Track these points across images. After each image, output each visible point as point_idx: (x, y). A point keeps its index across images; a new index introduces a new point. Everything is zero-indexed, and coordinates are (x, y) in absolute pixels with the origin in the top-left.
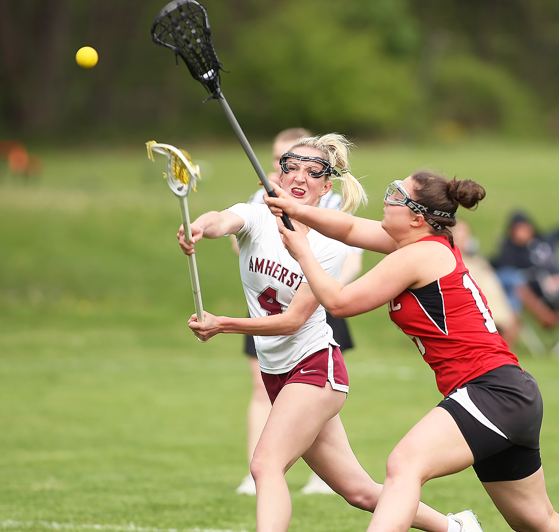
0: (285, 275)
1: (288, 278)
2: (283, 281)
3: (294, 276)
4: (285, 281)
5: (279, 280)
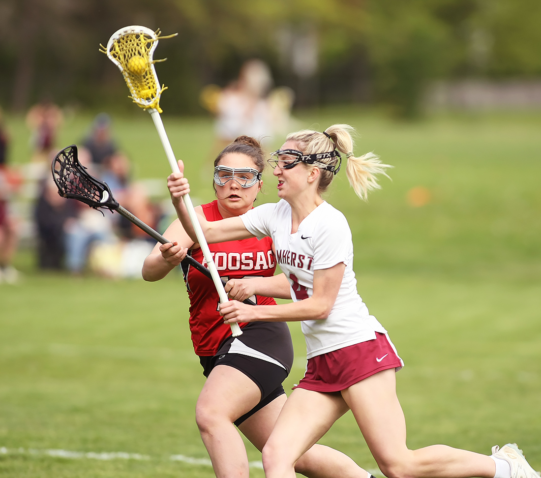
0: (295, 259)
1: (297, 261)
2: (294, 265)
3: (302, 257)
4: (296, 265)
5: (292, 265)
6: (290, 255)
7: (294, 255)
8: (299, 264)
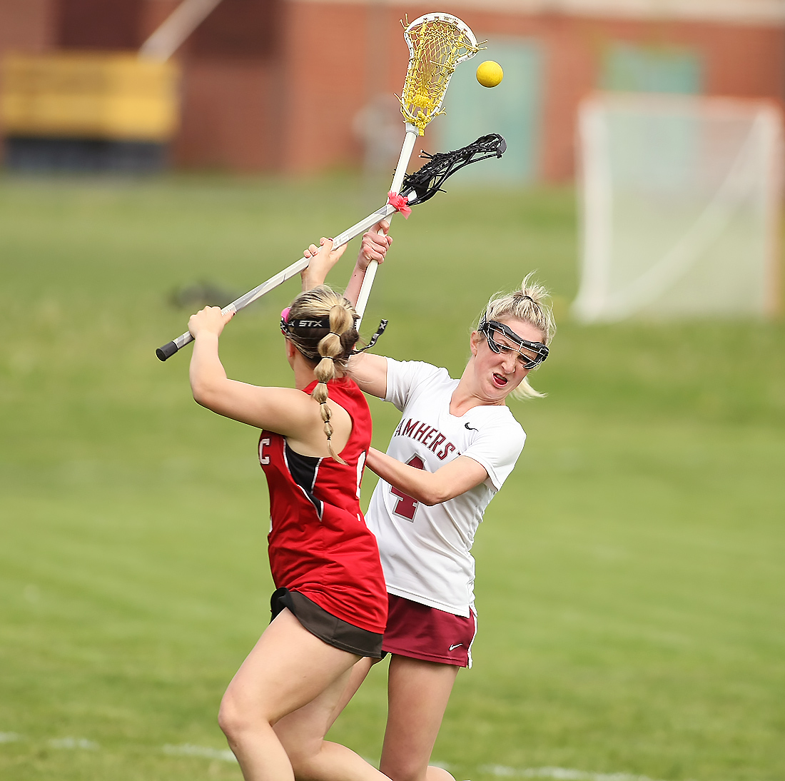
0: (440, 443)
5: (430, 447)
6: (434, 435)
7: (440, 438)
8: (441, 452)
